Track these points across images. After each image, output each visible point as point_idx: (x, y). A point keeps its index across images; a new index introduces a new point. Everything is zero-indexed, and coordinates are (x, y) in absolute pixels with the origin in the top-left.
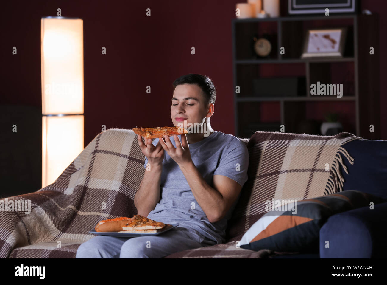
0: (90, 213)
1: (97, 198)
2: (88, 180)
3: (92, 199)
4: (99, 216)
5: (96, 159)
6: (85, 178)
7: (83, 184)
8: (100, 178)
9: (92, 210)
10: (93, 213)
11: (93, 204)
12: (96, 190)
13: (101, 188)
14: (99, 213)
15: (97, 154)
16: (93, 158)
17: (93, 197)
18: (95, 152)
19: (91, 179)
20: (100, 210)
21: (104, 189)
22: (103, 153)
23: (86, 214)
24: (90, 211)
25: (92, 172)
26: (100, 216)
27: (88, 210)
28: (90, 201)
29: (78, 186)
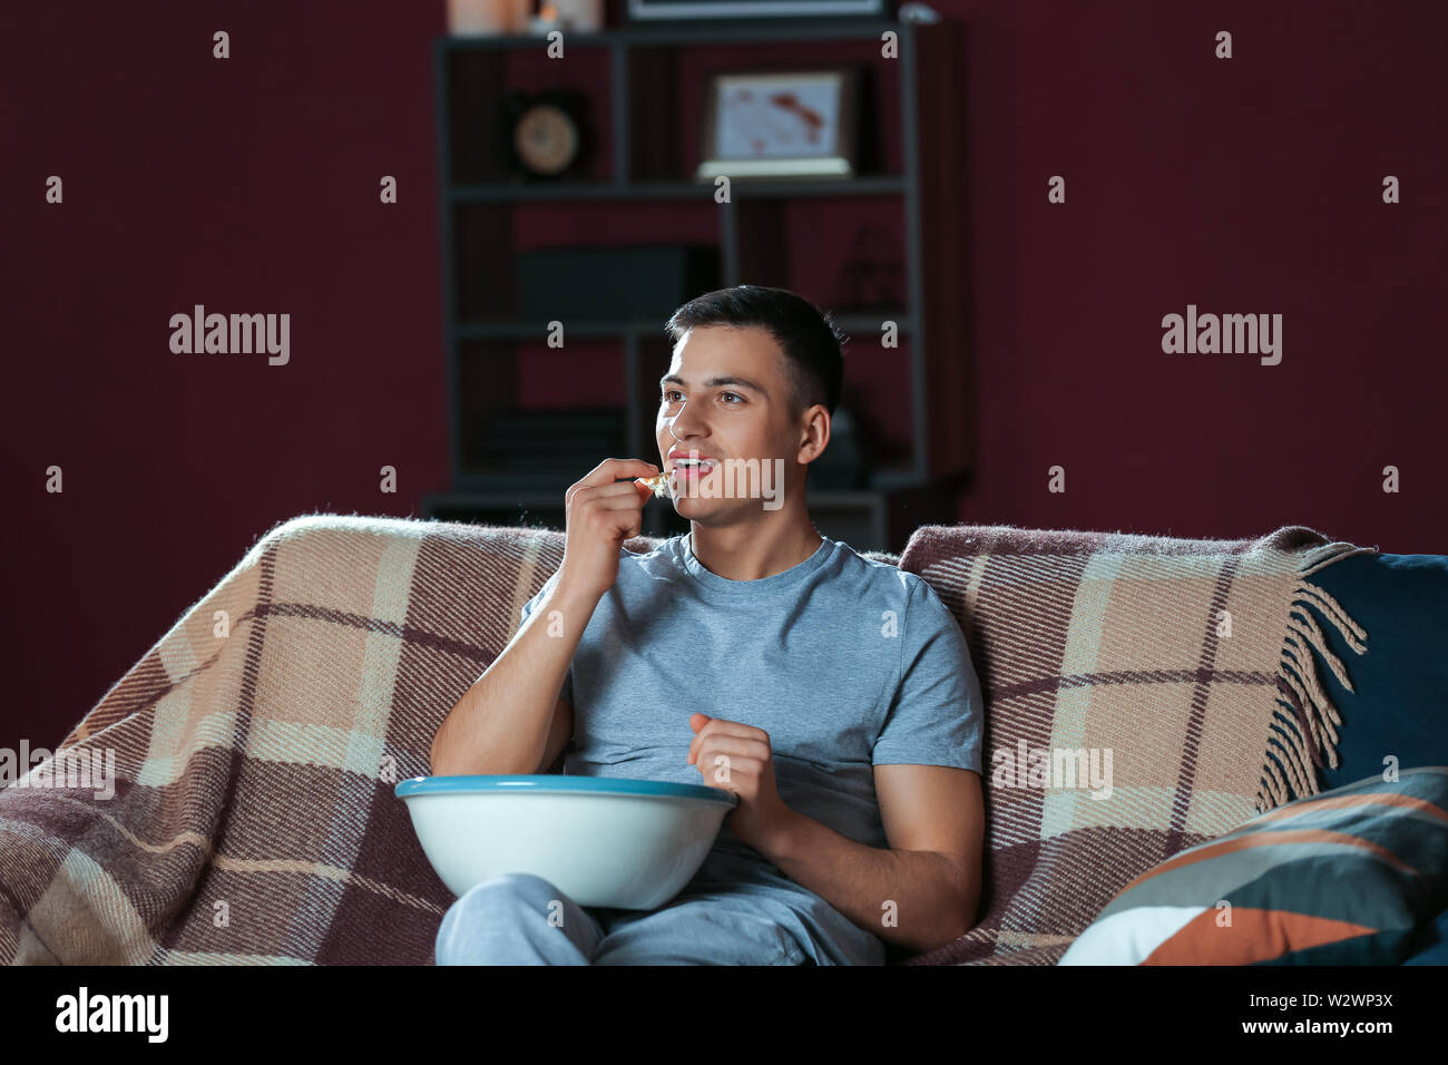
0: (265, 866)
1: (291, 803)
2: (244, 724)
3: (268, 803)
4: (307, 877)
5: (268, 640)
6: (231, 716)
7: (228, 744)
8: (293, 720)
9: (274, 851)
10: (276, 865)
11: (276, 828)
12: (279, 768)
13: (304, 762)
14: (305, 862)
15: (272, 621)
16: (257, 638)
17: (271, 798)
18: (262, 611)
19: (257, 721)
20: (307, 852)
21: (317, 764)
22: (297, 618)
23: (250, 866)
24: (266, 858)
25: (258, 694)
26: (313, 875)
27: (253, 850)
28: (261, 813)
29: (207, 751)
